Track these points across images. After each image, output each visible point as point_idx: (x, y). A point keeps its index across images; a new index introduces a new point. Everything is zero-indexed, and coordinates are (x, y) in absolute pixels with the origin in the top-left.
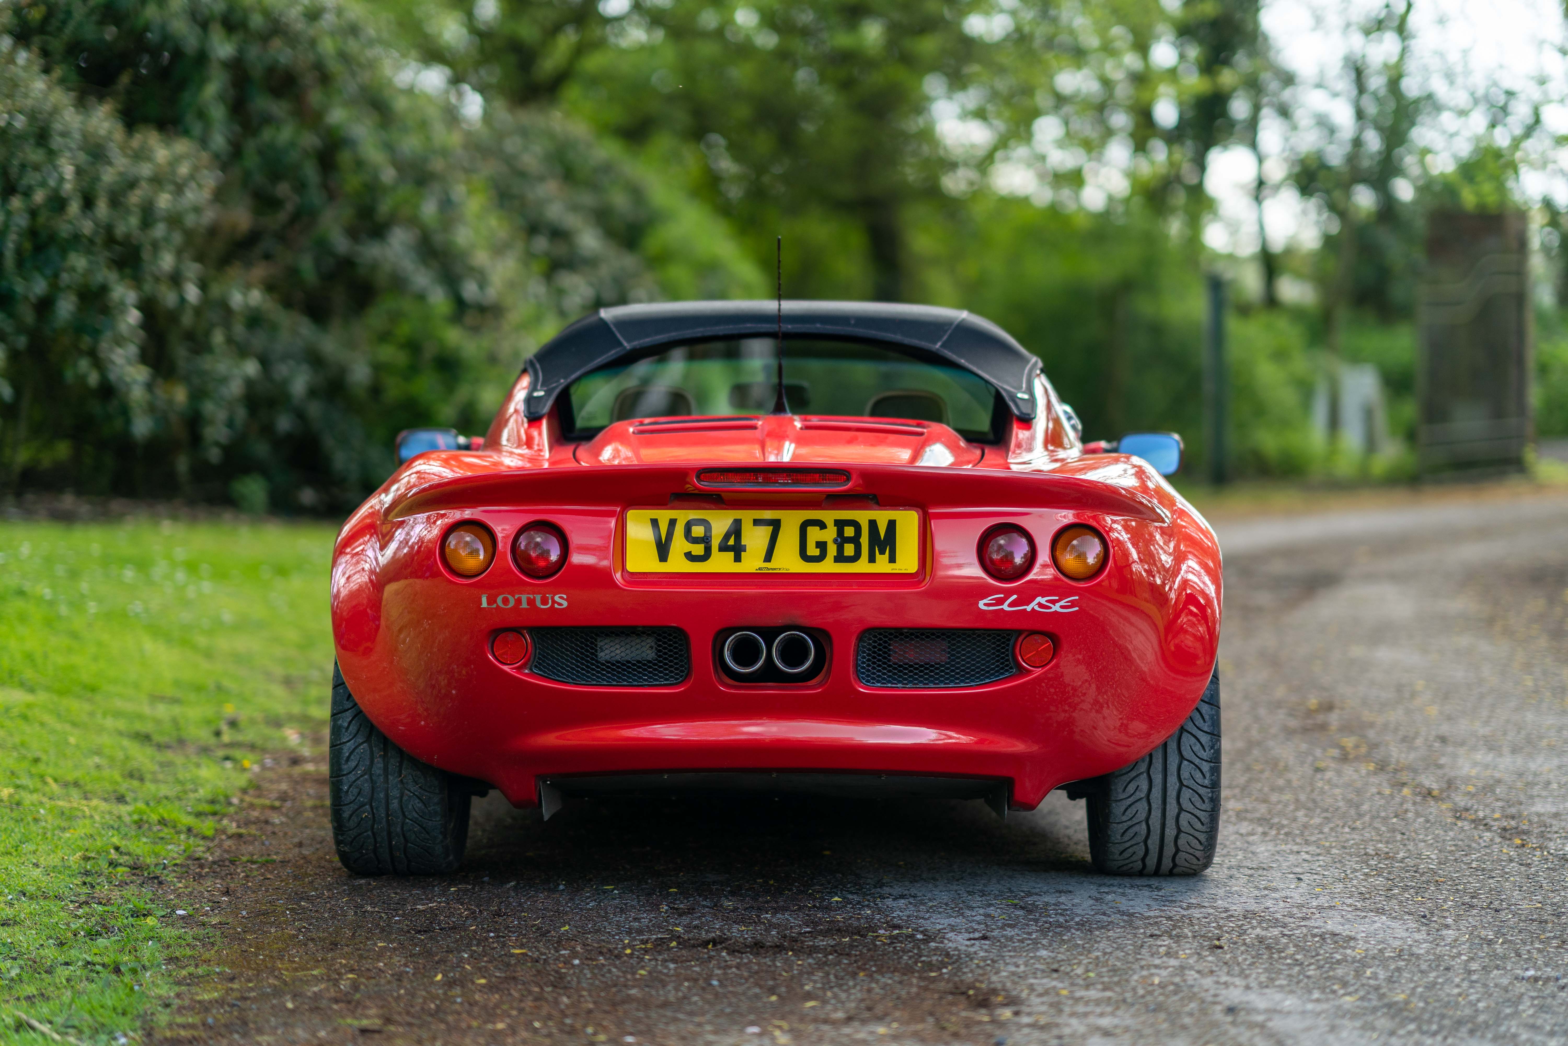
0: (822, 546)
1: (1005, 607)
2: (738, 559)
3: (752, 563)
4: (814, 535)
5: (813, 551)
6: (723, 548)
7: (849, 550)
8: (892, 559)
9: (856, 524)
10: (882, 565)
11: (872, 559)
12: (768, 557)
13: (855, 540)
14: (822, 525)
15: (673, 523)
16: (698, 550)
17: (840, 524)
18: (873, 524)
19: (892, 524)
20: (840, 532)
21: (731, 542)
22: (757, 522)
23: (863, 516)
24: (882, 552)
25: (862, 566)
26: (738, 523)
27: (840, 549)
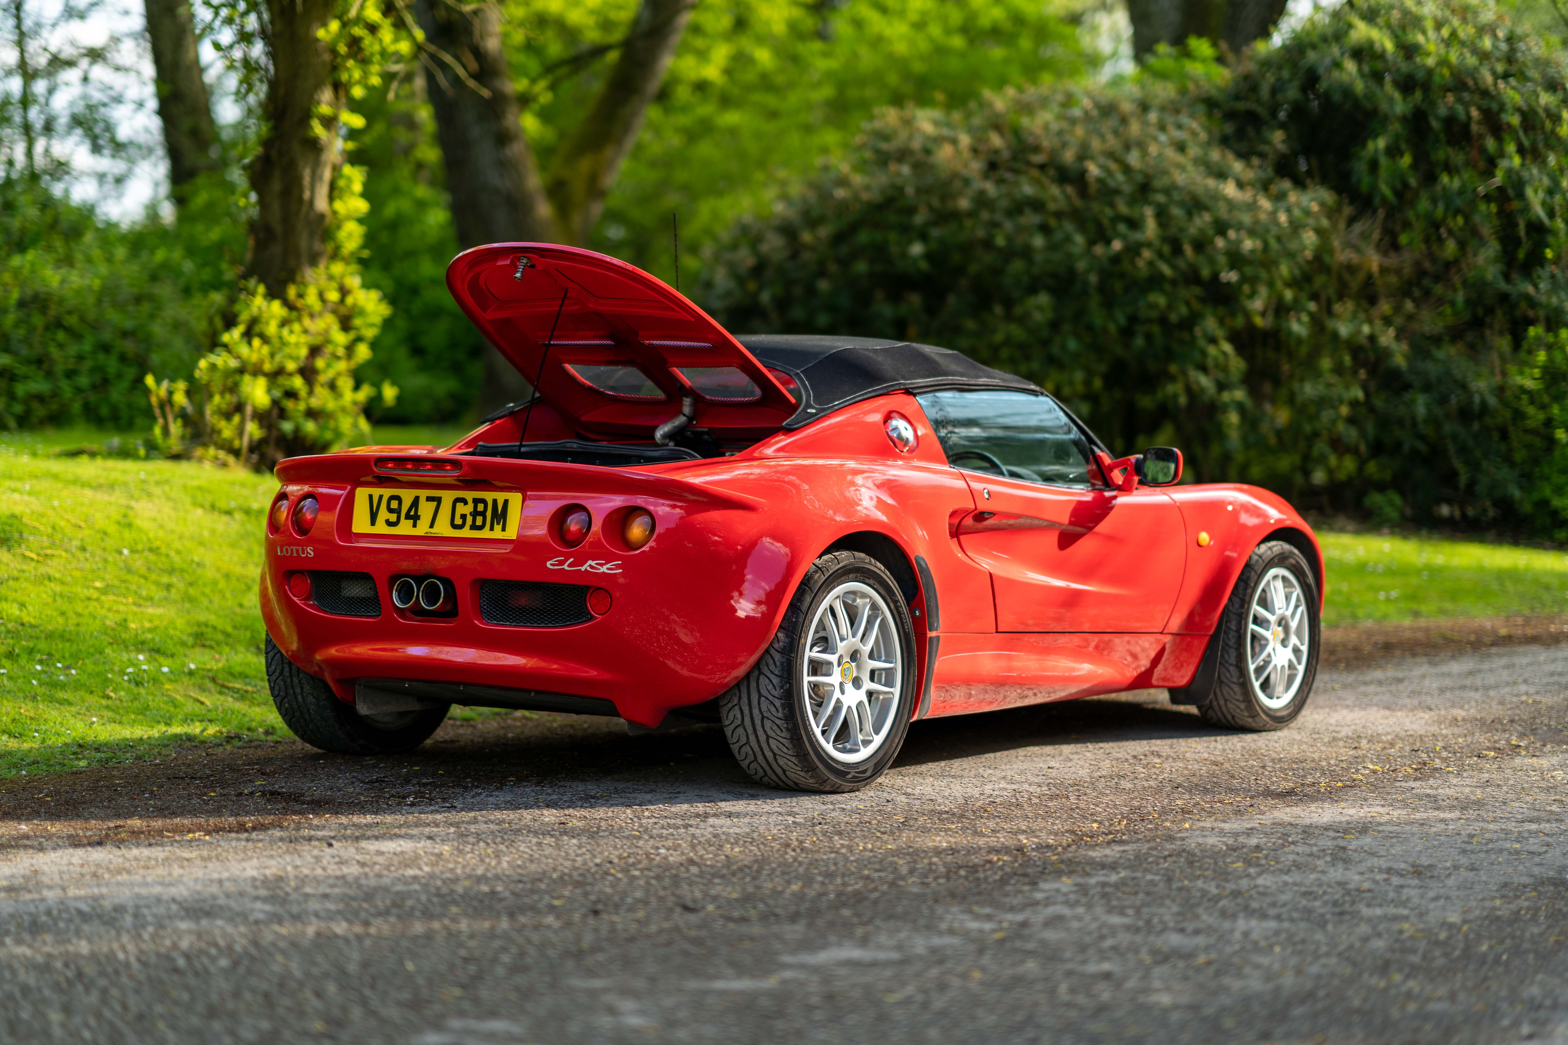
0: (463, 517)
1: (566, 567)
2: (415, 526)
3: (422, 529)
4: (461, 509)
5: (458, 521)
6: (408, 517)
7: (479, 522)
8: (504, 529)
9: (484, 501)
10: (497, 533)
11: (492, 529)
12: (432, 526)
13: (483, 514)
14: (464, 501)
15: (381, 497)
16: (393, 517)
17: (476, 501)
18: (495, 501)
19: (506, 502)
20: (475, 507)
21: (412, 513)
22: (429, 499)
23: (489, 496)
24: (498, 524)
25: (485, 534)
26: (417, 499)
27: (474, 520)
